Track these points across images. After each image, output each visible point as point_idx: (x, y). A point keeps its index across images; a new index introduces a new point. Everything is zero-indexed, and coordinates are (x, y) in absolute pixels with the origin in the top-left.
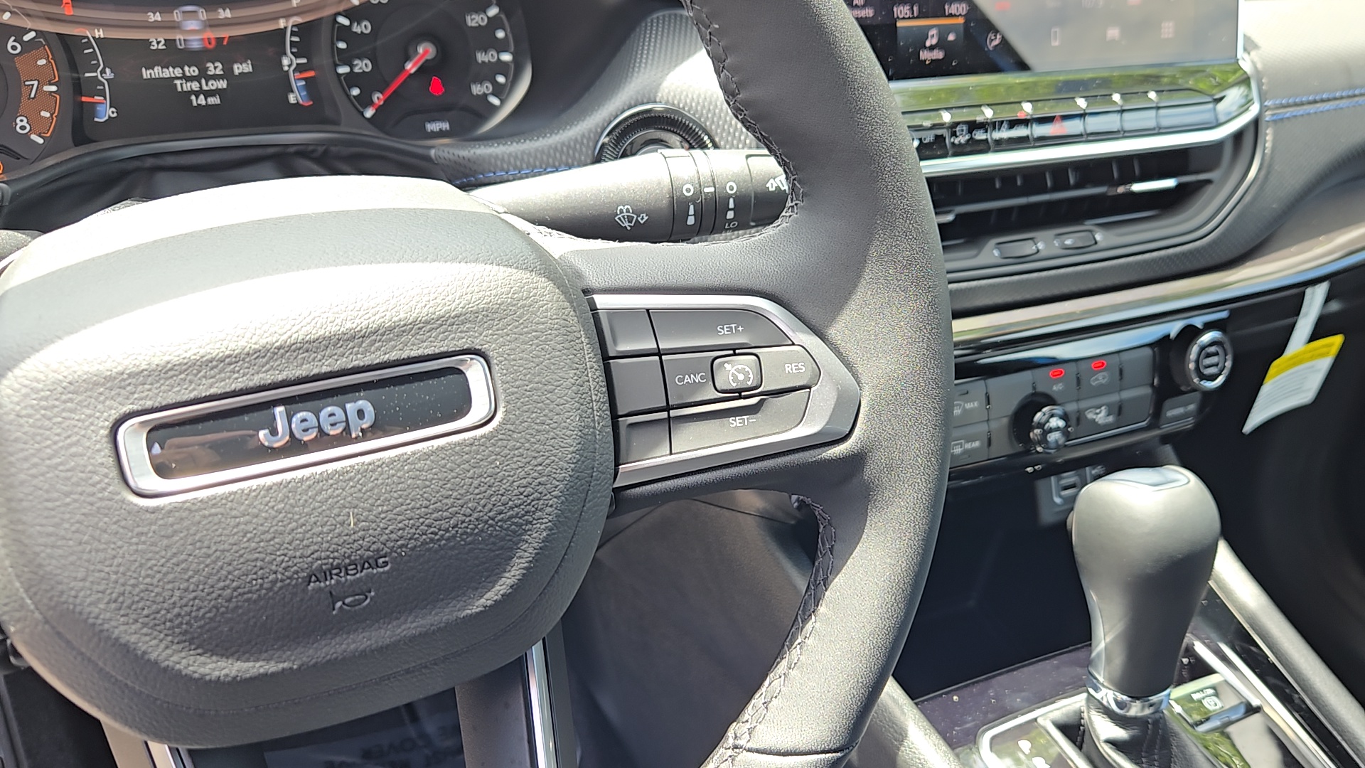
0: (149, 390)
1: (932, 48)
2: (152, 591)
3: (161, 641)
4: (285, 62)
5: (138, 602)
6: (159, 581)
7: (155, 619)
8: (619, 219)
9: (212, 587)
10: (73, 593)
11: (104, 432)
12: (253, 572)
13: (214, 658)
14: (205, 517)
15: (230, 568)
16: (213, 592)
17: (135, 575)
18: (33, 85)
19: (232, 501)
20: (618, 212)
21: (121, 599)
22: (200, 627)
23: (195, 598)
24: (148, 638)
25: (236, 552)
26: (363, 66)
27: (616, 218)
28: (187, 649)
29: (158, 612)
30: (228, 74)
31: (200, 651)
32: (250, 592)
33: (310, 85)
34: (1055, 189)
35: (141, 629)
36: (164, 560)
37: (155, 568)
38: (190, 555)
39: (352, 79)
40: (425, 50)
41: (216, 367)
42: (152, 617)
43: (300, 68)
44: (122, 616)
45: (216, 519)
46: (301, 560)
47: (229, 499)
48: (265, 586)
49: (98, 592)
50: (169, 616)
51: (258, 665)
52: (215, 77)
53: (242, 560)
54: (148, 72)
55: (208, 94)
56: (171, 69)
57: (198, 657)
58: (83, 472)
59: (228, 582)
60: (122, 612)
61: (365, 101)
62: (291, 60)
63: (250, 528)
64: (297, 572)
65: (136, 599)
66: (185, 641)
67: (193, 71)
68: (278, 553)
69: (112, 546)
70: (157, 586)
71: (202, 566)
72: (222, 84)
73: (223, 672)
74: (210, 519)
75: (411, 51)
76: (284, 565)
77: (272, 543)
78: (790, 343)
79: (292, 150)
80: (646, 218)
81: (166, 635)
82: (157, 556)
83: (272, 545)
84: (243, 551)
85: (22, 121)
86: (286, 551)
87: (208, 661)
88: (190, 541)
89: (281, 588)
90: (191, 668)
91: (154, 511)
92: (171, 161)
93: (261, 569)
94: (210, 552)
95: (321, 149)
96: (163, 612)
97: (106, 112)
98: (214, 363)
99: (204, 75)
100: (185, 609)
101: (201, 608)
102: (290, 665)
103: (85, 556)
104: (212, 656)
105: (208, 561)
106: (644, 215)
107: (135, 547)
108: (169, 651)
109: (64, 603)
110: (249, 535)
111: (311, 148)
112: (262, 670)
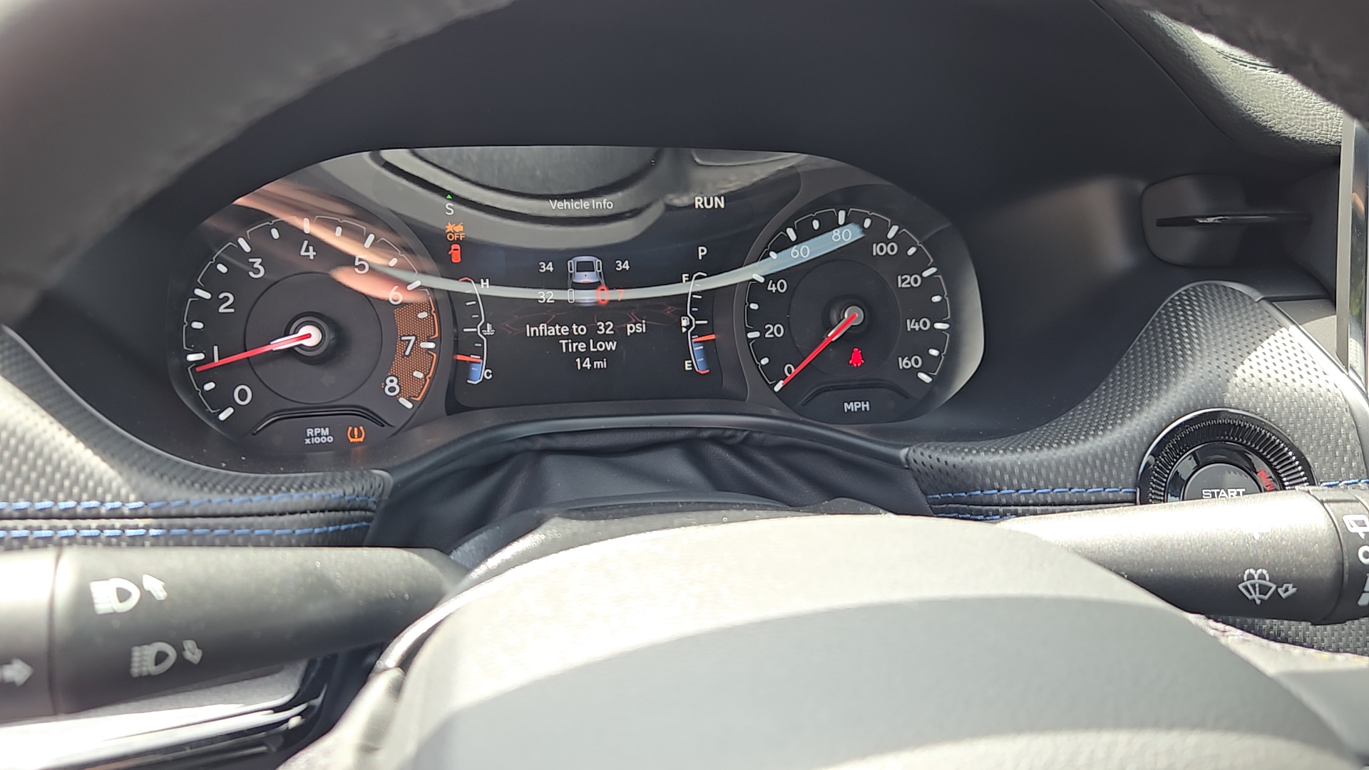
4: (685, 322)
8: (1246, 588)
18: (409, 341)
20: (1245, 578)
26: (775, 331)
27: (1240, 586)
30: (619, 335)
33: (710, 351)
39: (760, 347)
40: (854, 315)
43: (699, 331)
52: (606, 338)
54: (532, 329)
55: (595, 357)
56: (557, 327)
61: (774, 373)
62: (691, 321)
67: (579, 330)
72: (612, 346)
75: (834, 317)
79: (706, 434)
80: (1292, 590)
85: (392, 381)
92: (564, 442)
95: (741, 436)
97: (480, 373)
99: (592, 335)
106: (1290, 586)
111: (728, 433)
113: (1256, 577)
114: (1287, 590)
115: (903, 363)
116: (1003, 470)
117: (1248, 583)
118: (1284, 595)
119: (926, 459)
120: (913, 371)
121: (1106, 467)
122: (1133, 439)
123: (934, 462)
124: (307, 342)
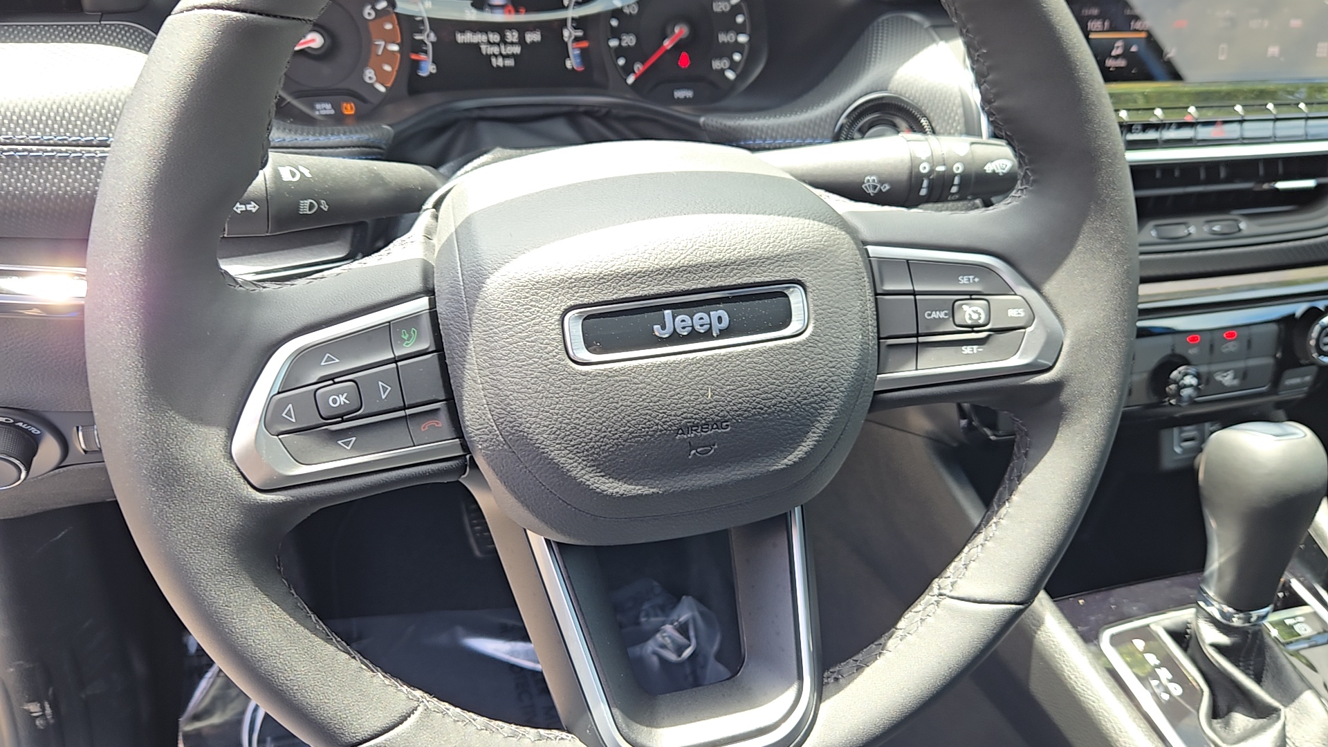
0: (587, 291)
1: (1117, 57)
2: (578, 429)
3: (579, 464)
4: (566, 33)
5: (569, 435)
6: (583, 423)
7: (577, 448)
8: (866, 187)
9: (616, 430)
10: (528, 425)
11: (557, 317)
12: (644, 422)
13: (611, 480)
14: (616, 381)
15: (629, 418)
16: (616, 434)
17: (569, 417)
18: (380, 45)
19: (634, 372)
20: (865, 181)
21: (557, 433)
22: (605, 457)
23: (605, 436)
24: (572, 461)
25: (634, 408)
26: (629, 40)
27: (863, 186)
28: (595, 471)
29: (580, 444)
30: (522, 41)
31: (602, 474)
32: (639, 436)
33: (584, 54)
34: (1208, 182)
35: (568, 454)
36: (588, 409)
37: (582, 414)
38: (605, 407)
39: (620, 51)
40: (681, 31)
41: (631, 278)
42: (576, 446)
43: (577, 39)
44: (557, 444)
45: (623, 384)
46: (674, 418)
47: (633, 371)
48: (650, 433)
49: (544, 426)
50: (587, 447)
51: (637, 488)
52: (512, 43)
53: (637, 414)
54: (462, 37)
55: (505, 57)
56: (479, 36)
57: (601, 478)
58: (542, 344)
59: (627, 428)
60: (557, 442)
61: (628, 69)
62: (570, 33)
63: (644, 392)
64: (670, 426)
65: (568, 433)
66: (594, 466)
67: (495, 37)
68: (661, 411)
69: (557, 395)
70: (582, 426)
71: (612, 415)
72: (517, 50)
73: (615, 490)
74: (620, 383)
75: (669, 30)
76: (663, 420)
77: (658, 404)
78: (1013, 293)
79: (581, 109)
80: (888, 187)
81: (583, 460)
82: (584, 406)
83: (658, 405)
84: (639, 407)
85: (370, 73)
86: (666, 410)
87: (607, 481)
88: (606, 397)
89: (659, 436)
90: (596, 485)
91: (586, 374)
92: (491, 113)
93: (649, 421)
94: (618, 406)
95: (604, 111)
96: (583, 444)
97: (428, 68)
98: (630, 276)
99: (503, 41)
100: (597, 443)
101: (607, 444)
102: (658, 491)
103: (539, 401)
104: (609, 478)
105: (616, 412)
106: (886, 185)
107: (571, 398)
108: (583, 472)
109: (521, 431)
110: (643, 397)
111: (596, 109)
112: (639, 492)
113: (871, 181)
114: (885, 187)
115: (717, 65)
116: (757, 129)
117: (867, 185)
118: (884, 190)
119: (714, 123)
120: (723, 71)
121: (816, 128)
122: (833, 112)
123: (718, 125)
124: (314, 45)
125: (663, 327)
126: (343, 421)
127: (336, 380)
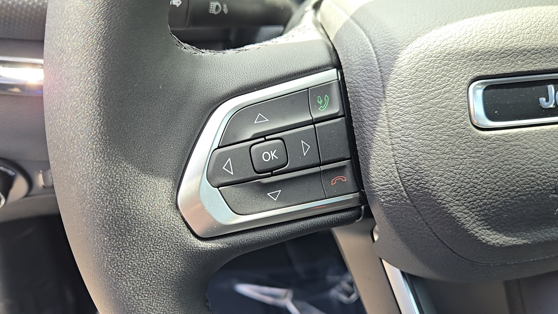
0: (491, 64)
2: (476, 187)
3: (472, 218)
5: (467, 193)
6: (481, 182)
7: (472, 204)
9: (507, 189)
10: (433, 183)
11: (464, 86)
12: (528, 183)
13: (494, 232)
14: (511, 146)
15: (518, 179)
16: (505, 192)
17: (470, 176)
19: (525, 138)
21: (458, 191)
22: (494, 213)
23: (497, 194)
24: (466, 216)
25: (523, 170)
28: (483, 225)
29: (475, 201)
31: (488, 227)
32: (523, 195)
35: (464, 209)
36: (486, 169)
37: (481, 174)
38: (500, 168)
41: (526, 55)
42: (472, 203)
44: (457, 200)
45: (517, 148)
46: (552, 179)
47: (525, 137)
48: (532, 192)
49: (448, 184)
50: (481, 203)
51: (513, 239)
53: (525, 175)
57: (487, 230)
58: (451, 110)
59: (515, 187)
60: (458, 198)
63: (532, 156)
64: (548, 186)
65: (467, 191)
66: (483, 220)
68: (543, 173)
69: (461, 157)
70: (479, 185)
71: (505, 175)
73: (497, 241)
74: (514, 147)
76: (544, 181)
77: (541, 167)
81: (476, 215)
82: (483, 167)
83: (541, 168)
84: (526, 170)
86: (546, 173)
87: (491, 233)
88: (502, 160)
89: (539, 194)
90: (482, 237)
91: (487, 138)
93: (533, 182)
94: (511, 168)
96: (478, 201)
98: (525, 52)
100: (489, 200)
101: (497, 201)
102: (527, 242)
103: (445, 162)
104: (493, 230)
105: (508, 173)
107: (473, 159)
108: (474, 225)
109: (426, 188)
110: (532, 160)
112: (514, 243)
125: (547, 100)
126: (272, 175)
127: (267, 138)
